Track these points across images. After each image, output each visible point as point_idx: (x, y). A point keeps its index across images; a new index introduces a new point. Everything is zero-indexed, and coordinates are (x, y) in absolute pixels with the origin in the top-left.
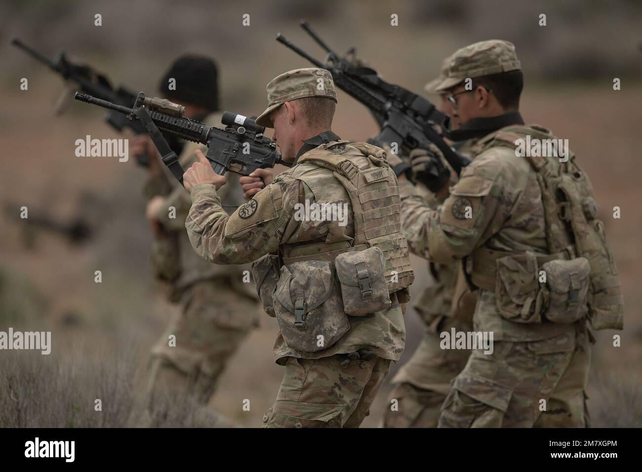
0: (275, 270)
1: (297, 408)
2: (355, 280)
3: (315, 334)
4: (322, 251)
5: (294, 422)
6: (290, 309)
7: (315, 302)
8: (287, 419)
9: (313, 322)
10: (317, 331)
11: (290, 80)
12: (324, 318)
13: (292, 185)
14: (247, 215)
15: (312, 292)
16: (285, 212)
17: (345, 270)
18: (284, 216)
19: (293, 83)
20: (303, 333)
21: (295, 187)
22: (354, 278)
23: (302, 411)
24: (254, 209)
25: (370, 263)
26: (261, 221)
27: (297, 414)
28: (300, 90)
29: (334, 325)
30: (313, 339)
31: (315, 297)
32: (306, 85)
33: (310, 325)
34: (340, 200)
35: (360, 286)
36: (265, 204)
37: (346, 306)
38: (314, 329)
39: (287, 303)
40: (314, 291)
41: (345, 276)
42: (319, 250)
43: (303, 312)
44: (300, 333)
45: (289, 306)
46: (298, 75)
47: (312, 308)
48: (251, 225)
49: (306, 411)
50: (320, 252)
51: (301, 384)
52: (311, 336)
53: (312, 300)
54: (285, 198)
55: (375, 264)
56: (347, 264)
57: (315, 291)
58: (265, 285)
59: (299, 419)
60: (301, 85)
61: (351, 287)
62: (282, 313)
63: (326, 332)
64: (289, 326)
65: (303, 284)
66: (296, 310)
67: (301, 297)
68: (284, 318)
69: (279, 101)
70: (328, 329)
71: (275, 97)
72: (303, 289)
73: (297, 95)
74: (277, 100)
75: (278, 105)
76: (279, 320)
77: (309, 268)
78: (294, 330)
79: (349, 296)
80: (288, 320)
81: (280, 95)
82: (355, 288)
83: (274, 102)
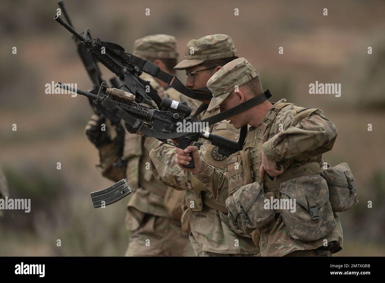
4: (307, 170)
7: (323, 201)
11: (231, 75)
12: (328, 213)
15: (320, 194)
19: (234, 75)
22: (346, 181)
28: (241, 78)
30: (319, 230)
31: (323, 197)
32: (244, 74)
35: (350, 187)
38: (320, 222)
39: (304, 203)
41: (340, 180)
42: (305, 170)
43: (316, 209)
44: (312, 226)
47: (321, 205)
53: (321, 200)
56: (339, 172)
57: (323, 193)
60: (241, 75)
61: (344, 188)
62: (299, 213)
63: (329, 224)
64: (303, 222)
65: (311, 189)
66: (310, 209)
67: (311, 199)
68: (301, 216)
69: (228, 91)
70: (332, 221)
71: (222, 89)
72: (312, 193)
73: (242, 82)
74: (226, 91)
75: (228, 94)
76: (295, 219)
77: (313, 178)
78: (307, 224)
79: (342, 195)
80: (304, 217)
81: (227, 88)
82: (347, 188)
83: (223, 93)
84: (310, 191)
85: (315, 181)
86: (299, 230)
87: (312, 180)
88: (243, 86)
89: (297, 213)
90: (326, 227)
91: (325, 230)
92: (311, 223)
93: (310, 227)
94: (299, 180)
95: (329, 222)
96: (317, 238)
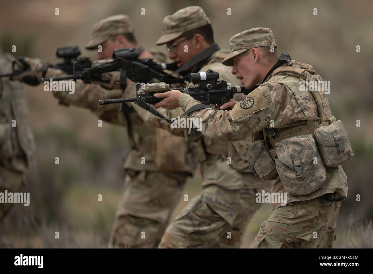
0: (265, 149)
1: (287, 229)
2: (333, 142)
3: (308, 182)
4: (302, 130)
5: (286, 237)
6: (291, 167)
7: (308, 160)
8: (281, 235)
9: (308, 174)
10: (310, 180)
11: (254, 34)
12: (315, 170)
13: (277, 86)
14: (248, 107)
15: (305, 154)
16: (273, 103)
17: (326, 137)
18: (273, 107)
19: (256, 36)
20: (302, 182)
21: (278, 88)
22: (332, 141)
23: (291, 231)
24: (252, 103)
25: (340, 130)
26: (258, 110)
27: (288, 233)
28: (261, 41)
29: (322, 174)
30: (308, 185)
31: (308, 156)
32: (266, 38)
33: (306, 176)
34: (307, 96)
35: (337, 146)
36: (260, 99)
37: (329, 160)
38: (308, 179)
39: (289, 163)
40: (306, 153)
41: (327, 141)
42: (300, 129)
43: (301, 168)
44: (299, 182)
45: (290, 165)
46: (260, 32)
47: (306, 164)
48: (252, 112)
49: (294, 231)
50: (301, 130)
51: (293, 216)
52: (306, 184)
53: (306, 160)
54: (272, 95)
55: (343, 130)
56: (326, 133)
57: (308, 153)
58: (259, 160)
59: (290, 236)
60: (263, 38)
61: (331, 147)
62: (285, 172)
63: (318, 179)
64: (290, 180)
65: (298, 149)
66: (295, 168)
67: (297, 158)
68: (287, 175)
69: (246, 48)
70: (319, 177)
71: (242, 45)
72: (298, 153)
73: (260, 44)
74: (244, 47)
75: (245, 50)
76: (283, 177)
77: (300, 139)
78: (294, 182)
79: (330, 154)
80: (290, 176)
81: (246, 44)
82: (334, 147)
83: (241, 48)
84: (297, 151)
85: (301, 142)
86: (287, 187)
87: (299, 141)
88: (260, 48)
89: (283, 172)
90: (316, 183)
91: (315, 185)
92: (297, 180)
93: (298, 184)
94: (290, 140)
95: (317, 178)
96: (306, 193)
